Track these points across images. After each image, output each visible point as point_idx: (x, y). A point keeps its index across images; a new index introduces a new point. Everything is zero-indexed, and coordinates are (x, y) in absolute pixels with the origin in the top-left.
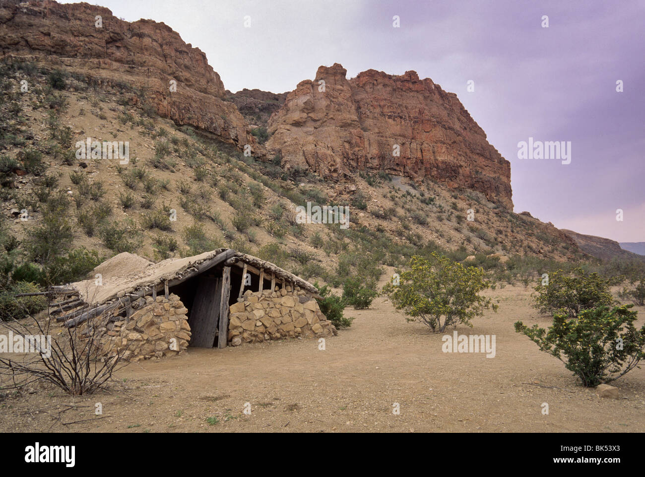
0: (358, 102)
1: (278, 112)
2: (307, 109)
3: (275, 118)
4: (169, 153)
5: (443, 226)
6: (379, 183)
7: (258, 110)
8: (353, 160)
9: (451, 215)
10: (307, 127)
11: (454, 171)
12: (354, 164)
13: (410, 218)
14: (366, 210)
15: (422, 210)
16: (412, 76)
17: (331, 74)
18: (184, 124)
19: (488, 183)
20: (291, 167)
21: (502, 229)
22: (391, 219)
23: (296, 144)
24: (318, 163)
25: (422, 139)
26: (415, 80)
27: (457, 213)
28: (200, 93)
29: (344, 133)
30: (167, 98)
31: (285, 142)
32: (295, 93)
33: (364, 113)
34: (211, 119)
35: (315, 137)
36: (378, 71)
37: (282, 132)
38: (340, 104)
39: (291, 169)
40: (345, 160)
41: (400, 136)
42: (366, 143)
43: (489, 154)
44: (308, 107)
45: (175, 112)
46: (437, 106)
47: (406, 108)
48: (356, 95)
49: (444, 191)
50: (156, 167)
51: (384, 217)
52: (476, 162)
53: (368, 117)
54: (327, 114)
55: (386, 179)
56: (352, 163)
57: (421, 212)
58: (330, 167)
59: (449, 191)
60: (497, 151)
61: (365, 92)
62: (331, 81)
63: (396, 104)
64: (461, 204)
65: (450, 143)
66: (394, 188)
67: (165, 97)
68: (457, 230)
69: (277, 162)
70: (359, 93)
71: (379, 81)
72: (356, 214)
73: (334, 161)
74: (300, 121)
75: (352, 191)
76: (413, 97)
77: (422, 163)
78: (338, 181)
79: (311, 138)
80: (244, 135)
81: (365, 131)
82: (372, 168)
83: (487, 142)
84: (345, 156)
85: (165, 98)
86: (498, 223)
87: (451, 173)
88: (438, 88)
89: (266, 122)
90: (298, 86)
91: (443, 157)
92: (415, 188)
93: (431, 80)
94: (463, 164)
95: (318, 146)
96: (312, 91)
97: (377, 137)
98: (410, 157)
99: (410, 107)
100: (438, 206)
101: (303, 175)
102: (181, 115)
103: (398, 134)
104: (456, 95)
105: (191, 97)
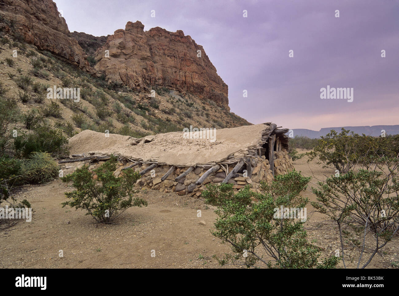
0: (150, 45)
1: (102, 48)
2: (121, 47)
3: (100, 51)
4: (41, 68)
5: (200, 119)
6: (164, 94)
7: (87, 46)
8: (148, 79)
9: (203, 113)
10: (121, 58)
11: (202, 89)
12: (149, 82)
13: (183, 114)
14: (159, 109)
15: (188, 110)
16: (181, 33)
17: (135, 27)
18: (44, 50)
19: (218, 96)
20: (112, 82)
21: (228, 121)
22: (173, 115)
23: (115, 68)
24: (128, 80)
25: (185, 70)
26: (182, 36)
27: (206, 112)
28: (53, 30)
29: (142, 64)
30: (31, 30)
31: (107, 67)
32: (113, 37)
33: (154, 52)
34: (62, 47)
35: (126, 64)
36: (162, 29)
37: (105, 60)
38: (140, 46)
39: (112, 83)
40: (144, 80)
41: (174, 67)
42: (155, 70)
43: (218, 80)
44: (121, 46)
45: (37, 41)
46: (194, 52)
47: (177, 51)
48: (149, 41)
49: (197, 100)
50: (36, 76)
51: (169, 113)
52: (211, 84)
53: (156, 55)
54: (133, 51)
55: (167, 92)
56: (147, 81)
57: (188, 111)
58: (135, 83)
59: (200, 100)
60: (222, 79)
61: (154, 40)
62: (135, 31)
63: (172, 48)
64: (207, 107)
65: (200, 73)
66: (171, 97)
67: (30, 29)
68: (207, 121)
69: (103, 78)
70: (151, 40)
71: (163, 34)
72: (154, 111)
73: (138, 80)
74: (117, 54)
75: (149, 98)
76: (181, 45)
77: (185, 84)
78: (140, 91)
79: (123, 65)
80: (83, 60)
81: (154, 63)
82: (159, 85)
83: (217, 74)
84: (144, 77)
85: (29, 31)
86: (226, 118)
87: (201, 90)
88: (194, 41)
89: (93, 53)
90: (115, 32)
91: (197, 80)
92: (182, 98)
93: (190, 37)
94: (206, 85)
95: (128, 70)
96: (124, 36)
97: (161, 67)
98: (179, 79)
99: (179, 51)
100: (195, 107)
101: (120, 87)
102: (42, 43)
103: (172, 66)
104: (202, 47)
105: (48, 32)
